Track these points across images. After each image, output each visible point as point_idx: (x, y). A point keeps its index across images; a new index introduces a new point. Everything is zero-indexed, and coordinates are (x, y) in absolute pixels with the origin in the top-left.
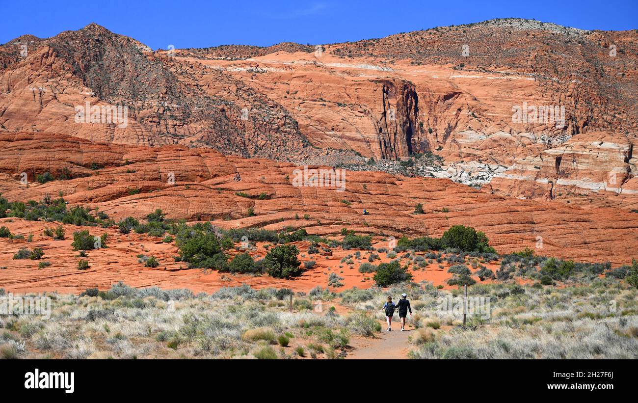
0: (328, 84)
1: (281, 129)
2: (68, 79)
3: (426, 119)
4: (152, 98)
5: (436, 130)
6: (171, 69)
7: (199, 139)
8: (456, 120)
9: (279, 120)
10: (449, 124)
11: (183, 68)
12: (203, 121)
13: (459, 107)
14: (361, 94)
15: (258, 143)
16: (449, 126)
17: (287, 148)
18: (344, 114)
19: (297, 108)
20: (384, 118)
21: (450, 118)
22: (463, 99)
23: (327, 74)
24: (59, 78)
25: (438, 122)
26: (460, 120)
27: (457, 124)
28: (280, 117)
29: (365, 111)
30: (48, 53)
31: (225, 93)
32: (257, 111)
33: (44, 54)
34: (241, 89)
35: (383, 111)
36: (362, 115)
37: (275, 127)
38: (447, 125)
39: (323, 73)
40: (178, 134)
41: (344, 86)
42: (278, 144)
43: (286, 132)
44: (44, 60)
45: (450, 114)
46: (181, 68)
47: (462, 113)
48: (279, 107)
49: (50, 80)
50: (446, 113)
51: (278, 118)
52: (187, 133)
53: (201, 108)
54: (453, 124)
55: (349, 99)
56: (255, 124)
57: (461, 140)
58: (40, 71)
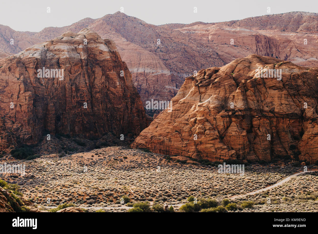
0: (228, 37)
1: (212, 56)
2: (114, 34)
3: (274, 53)
4: (150, 43)
5: (280, 57)
6: (157, 31)
7: (176, 61)
8: (290, 53)
9: (210, 53)
10: (286, 55)
11: (162, 30)
12: (176, 53)
13: (291, 47)
14: (245, 41)
15: (202, 63)
16: (286, 56)
17: (216, 65)
18: (238, 50)
19: (216, 48)
20: (256, 52)
21: (287, 52)
22: (293, 43)
23: (227, 33)
24: (109, 34)
25: (281, 54)
26: (292, 53)
27: (290, 54)
28: (210, 51)
29: (248, 49)
30: (103, 23)
31: (183, 41)
32: (199, 49)
33: (101, 24)
34: (190, 39)
35: (256, 49)
36: (246, 50)
37: (209, 55)
38: (285, 55)
39: (225, 32)
40: (165, 59)
41: (236, 38)
42: (211, 63)
43: (214, 58)
44: (101, 26)
45: (286, 50)
46: (161, 30)
47: (293, 49)
48: (209, 47)
49: (105, 35)
50: (284, 50)
51: (209, 52)
52: (169, 59)
53: (173, 48)
54: (288, 54)
55: (239, 44)
56: (199, 54)
57: (293, 61)
58: (100, 31)
